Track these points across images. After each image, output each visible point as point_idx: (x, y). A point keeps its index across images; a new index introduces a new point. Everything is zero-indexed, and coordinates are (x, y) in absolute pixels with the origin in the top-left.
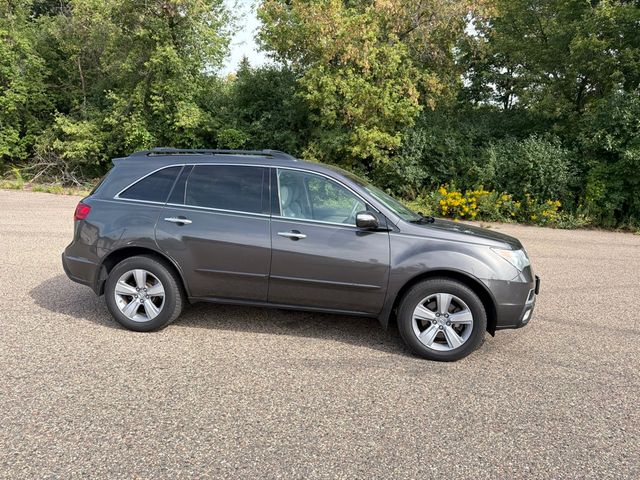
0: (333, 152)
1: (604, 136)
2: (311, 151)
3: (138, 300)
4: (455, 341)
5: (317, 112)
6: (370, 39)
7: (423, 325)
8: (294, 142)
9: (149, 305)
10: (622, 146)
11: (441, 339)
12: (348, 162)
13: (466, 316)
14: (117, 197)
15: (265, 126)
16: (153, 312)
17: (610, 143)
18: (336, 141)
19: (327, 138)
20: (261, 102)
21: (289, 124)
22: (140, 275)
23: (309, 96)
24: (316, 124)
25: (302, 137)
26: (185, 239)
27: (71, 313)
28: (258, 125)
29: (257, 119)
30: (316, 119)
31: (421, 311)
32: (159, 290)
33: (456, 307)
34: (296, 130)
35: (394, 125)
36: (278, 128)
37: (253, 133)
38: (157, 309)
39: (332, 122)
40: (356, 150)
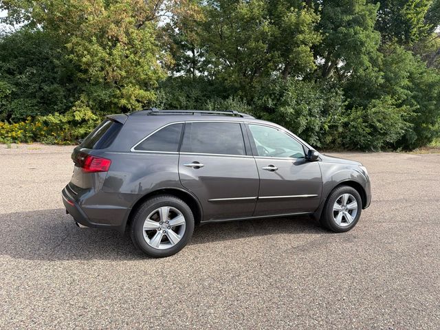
0: (101, 102)
1: (268, 98)
2: (82, 102)
3: (161, 231)
4: (350, 218)
5: (86, 71)
6: (130, 23)
7: (336, 213)
8: (62, 93)
9: (172, 234)
10: (275, 105)
11: (344, 220)
12: (113, 110)
13: (354, 205)
14: (133, 150)
15: (30, 79)
16: (175, 238)
17: (270, 104)
18: (103, 94)
19: (96, 92)
20: (22, 58)
21: (54, 78)
22: (165, 211)
23: (84, 60)
24: (82, 81)
25: (69, 90)
26: (202, 179)
27: (70, 258)
28: (23, 78)
29: (21, 74)
30: (83, 76)
31: (336, 206)
32: (180, 220)
33: (350, 201)
34: (62, 83)
35: (145, 85)
36: (43, 81)
37: (17, 84)
38: (179, 236)
39: (101, 80)
40: (123, 101)
